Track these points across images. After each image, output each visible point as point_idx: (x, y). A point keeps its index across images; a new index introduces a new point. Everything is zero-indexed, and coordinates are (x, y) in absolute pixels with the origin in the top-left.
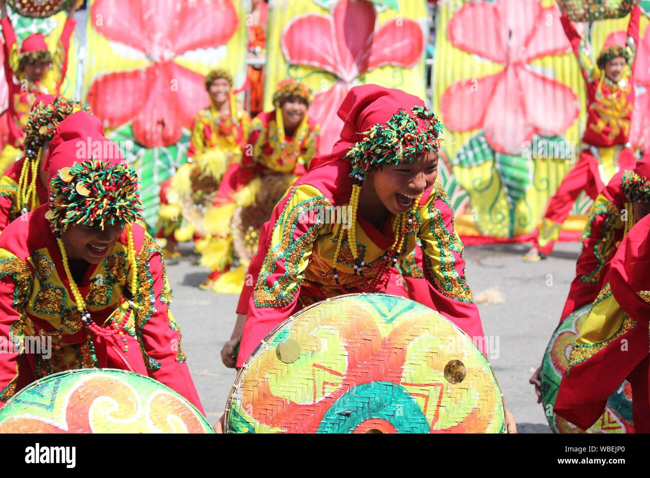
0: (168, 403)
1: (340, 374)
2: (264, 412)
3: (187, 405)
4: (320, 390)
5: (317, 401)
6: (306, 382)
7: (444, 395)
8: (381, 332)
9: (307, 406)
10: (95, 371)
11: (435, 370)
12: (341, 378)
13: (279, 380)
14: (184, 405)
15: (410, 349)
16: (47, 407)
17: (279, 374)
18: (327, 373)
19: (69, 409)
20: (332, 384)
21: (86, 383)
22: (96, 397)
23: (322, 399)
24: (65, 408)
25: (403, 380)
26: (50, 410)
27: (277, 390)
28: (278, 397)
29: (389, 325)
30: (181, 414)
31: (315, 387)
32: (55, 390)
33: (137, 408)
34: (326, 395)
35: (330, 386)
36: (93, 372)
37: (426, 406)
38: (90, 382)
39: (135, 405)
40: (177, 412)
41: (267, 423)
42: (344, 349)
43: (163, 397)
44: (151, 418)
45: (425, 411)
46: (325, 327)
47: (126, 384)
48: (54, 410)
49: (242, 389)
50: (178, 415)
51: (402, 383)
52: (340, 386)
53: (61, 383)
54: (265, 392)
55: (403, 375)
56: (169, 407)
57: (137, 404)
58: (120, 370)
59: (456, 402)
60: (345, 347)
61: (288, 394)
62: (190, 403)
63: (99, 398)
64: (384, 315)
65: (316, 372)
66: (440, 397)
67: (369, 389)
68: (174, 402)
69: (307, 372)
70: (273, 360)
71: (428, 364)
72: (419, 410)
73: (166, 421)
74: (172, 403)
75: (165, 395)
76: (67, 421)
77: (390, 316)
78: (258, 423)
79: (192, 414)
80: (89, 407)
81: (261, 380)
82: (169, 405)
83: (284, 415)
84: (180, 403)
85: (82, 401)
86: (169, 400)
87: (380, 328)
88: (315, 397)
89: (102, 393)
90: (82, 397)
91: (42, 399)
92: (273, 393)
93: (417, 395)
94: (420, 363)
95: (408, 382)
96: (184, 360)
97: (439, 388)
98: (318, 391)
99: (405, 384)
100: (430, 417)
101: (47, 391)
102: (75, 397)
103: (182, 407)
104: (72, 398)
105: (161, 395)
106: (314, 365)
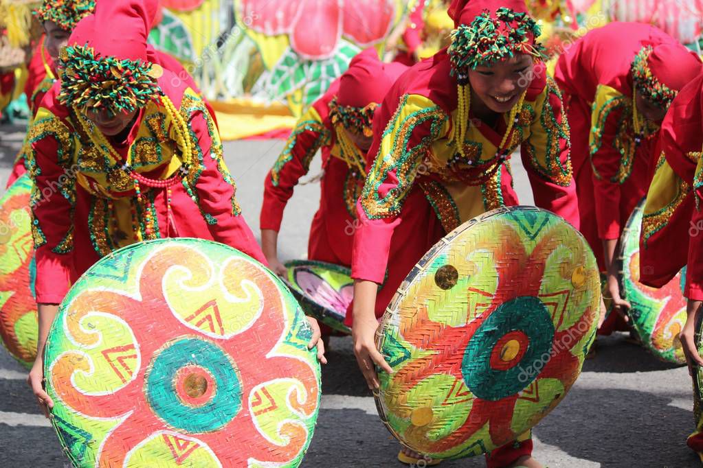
0: (242, 268)
1: (491, 295)
2: (421, 337)
3: (262, 269)
4: (472, 312)
5: (470, 321)
6: (461, 306)
7: (570, 300)
8: (526, 250)
9: (461, 328)
10: (168, 241)
11: (565, 278)
12: (491, 298)
13: (437, 305)
14: (259, 270)
15: (548, 262)
16: (121, 279)
17: (438, 300)
18: (480, 295)
19: (143, 280)
20: (483, 305)
21: (159, 254)
22: (169, 266)
23: (473, 320)
24: (139, 279)
25: (540, 293)
26: (123, 281)
27: (435, 317)
28: (435, 323)
29: (533, 242)
30: (255, 279)
31: (469, 310)
32: (129, 260)
33: (210, 275)
34: (477, 316)
35: (481, 307)
36: (166, 242)
37: (554, 313)
38: (163, 252)
39: (208, 273)
40: (251, 277)
41: (423, 347)
42: (496, 271)
43: (237, 263)
44: (225, 284)
45: (553, 317)
46: (480, 250)
47: (200, 252)
48: (128, 281)
49: (399, 315)
50: (253, 281)
51: (539, 296)
52: (490, 306)
53: (134, 254)
54: (424, 318)
55: (541, 288)
56: (243, 273)
57: (210, 271)
58: (193, 238)
59: (577, 305)
60: (497, 268)
61: (445, 319)
62: (265, 267)
63: (172, 267)
64: (528, 233)
65: (471, 296)
66: (566, 303)
67: (513, 305)
68: (248, 267)
69: (462, 297)
70: (431, 286)
71: (560, 274)
72: (549, 316)
73: (240, 287)
74: (246, 269)
75: (239, 261)
76: (140, 291)
77: (533, 232)
78: (414, 348)
79: (267, 279)
80: (162, 277)
81: (419, 307)
82: (243, 271)
83: (439, 338)
84: (255, 268)
85: (155, 271)
86: (243, 265)
87: (526, 247)
88: (468, 319)
89: (176, 262)
90: (155, 267)
91: (116, 271)
92: (430, 319)
93: (549, 304)
94: (554, 275)
95: (544, 293)
96: (240, 214)
97: (566, 295)
98: (471, 312)
99: (542, 296)
100: (556, 322)
101: (121, 264)
102: (149, 267)
103: (257, 272)
104: (145, 269)
105: (235, 261)
106: (470, 289)
